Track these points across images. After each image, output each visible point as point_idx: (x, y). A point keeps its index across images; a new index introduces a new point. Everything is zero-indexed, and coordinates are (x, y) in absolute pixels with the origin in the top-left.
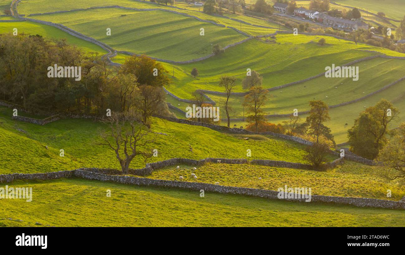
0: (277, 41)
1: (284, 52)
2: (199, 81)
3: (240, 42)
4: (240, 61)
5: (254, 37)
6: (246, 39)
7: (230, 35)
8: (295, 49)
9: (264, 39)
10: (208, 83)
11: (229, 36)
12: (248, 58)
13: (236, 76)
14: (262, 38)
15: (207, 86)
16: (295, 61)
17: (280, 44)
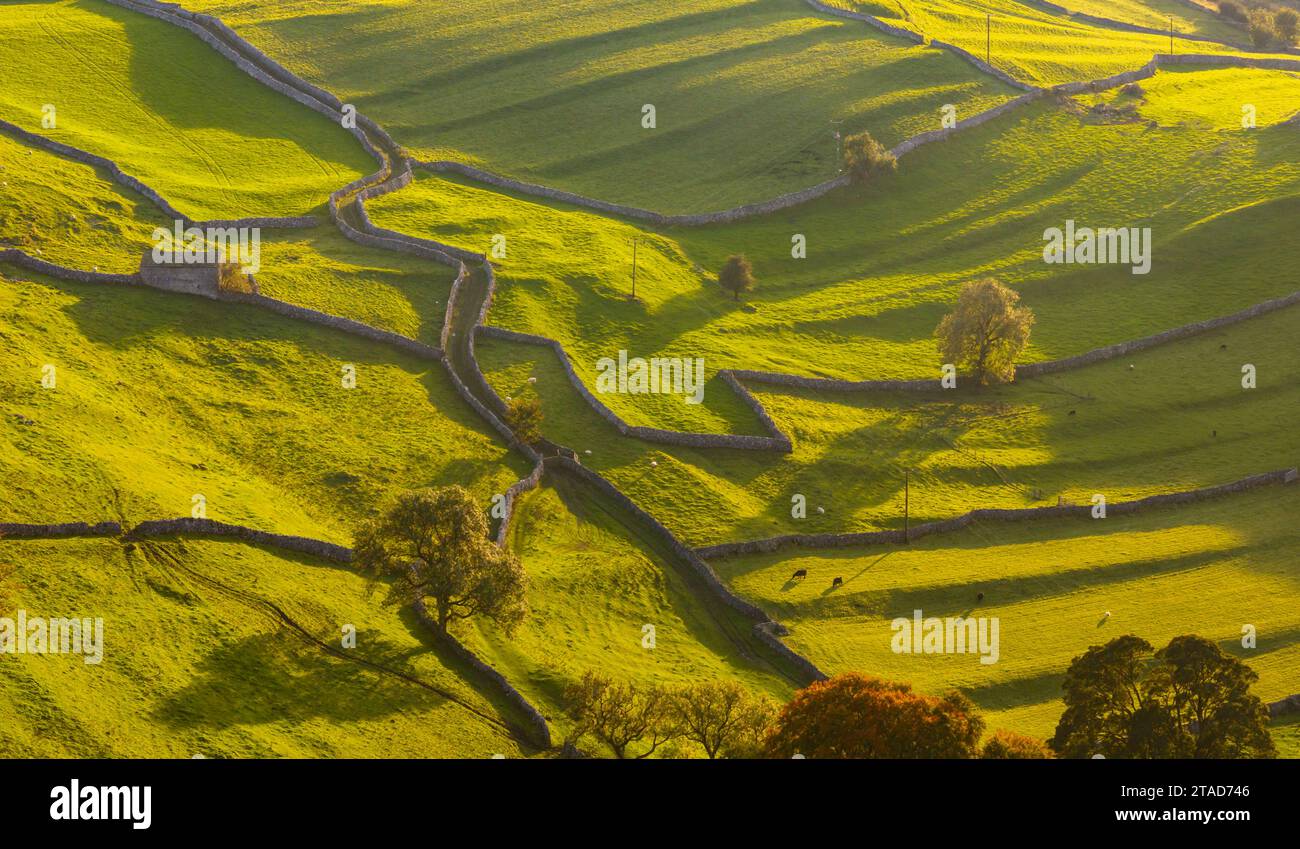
0: (1145, 111)
1: (1164, 171)
2: (752, 316)
3: (975, 118)
4: (961, 212)
5: (1041, 94)
6: (1006, 100)
7: (938, 81)
8: (1217, 154)
9: (1088, 100)
10: (788, 329)
11: (932, 90)
12: (1001, 195)
13: (928, 288)
14: (1079, 97)
15: (781, 344)
16: (1203, 221)
17: (1154, 125)
